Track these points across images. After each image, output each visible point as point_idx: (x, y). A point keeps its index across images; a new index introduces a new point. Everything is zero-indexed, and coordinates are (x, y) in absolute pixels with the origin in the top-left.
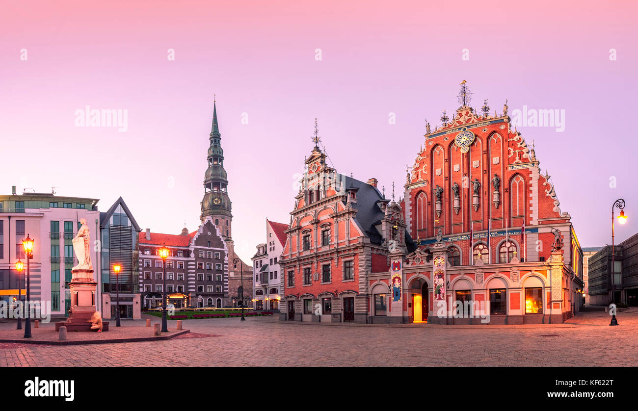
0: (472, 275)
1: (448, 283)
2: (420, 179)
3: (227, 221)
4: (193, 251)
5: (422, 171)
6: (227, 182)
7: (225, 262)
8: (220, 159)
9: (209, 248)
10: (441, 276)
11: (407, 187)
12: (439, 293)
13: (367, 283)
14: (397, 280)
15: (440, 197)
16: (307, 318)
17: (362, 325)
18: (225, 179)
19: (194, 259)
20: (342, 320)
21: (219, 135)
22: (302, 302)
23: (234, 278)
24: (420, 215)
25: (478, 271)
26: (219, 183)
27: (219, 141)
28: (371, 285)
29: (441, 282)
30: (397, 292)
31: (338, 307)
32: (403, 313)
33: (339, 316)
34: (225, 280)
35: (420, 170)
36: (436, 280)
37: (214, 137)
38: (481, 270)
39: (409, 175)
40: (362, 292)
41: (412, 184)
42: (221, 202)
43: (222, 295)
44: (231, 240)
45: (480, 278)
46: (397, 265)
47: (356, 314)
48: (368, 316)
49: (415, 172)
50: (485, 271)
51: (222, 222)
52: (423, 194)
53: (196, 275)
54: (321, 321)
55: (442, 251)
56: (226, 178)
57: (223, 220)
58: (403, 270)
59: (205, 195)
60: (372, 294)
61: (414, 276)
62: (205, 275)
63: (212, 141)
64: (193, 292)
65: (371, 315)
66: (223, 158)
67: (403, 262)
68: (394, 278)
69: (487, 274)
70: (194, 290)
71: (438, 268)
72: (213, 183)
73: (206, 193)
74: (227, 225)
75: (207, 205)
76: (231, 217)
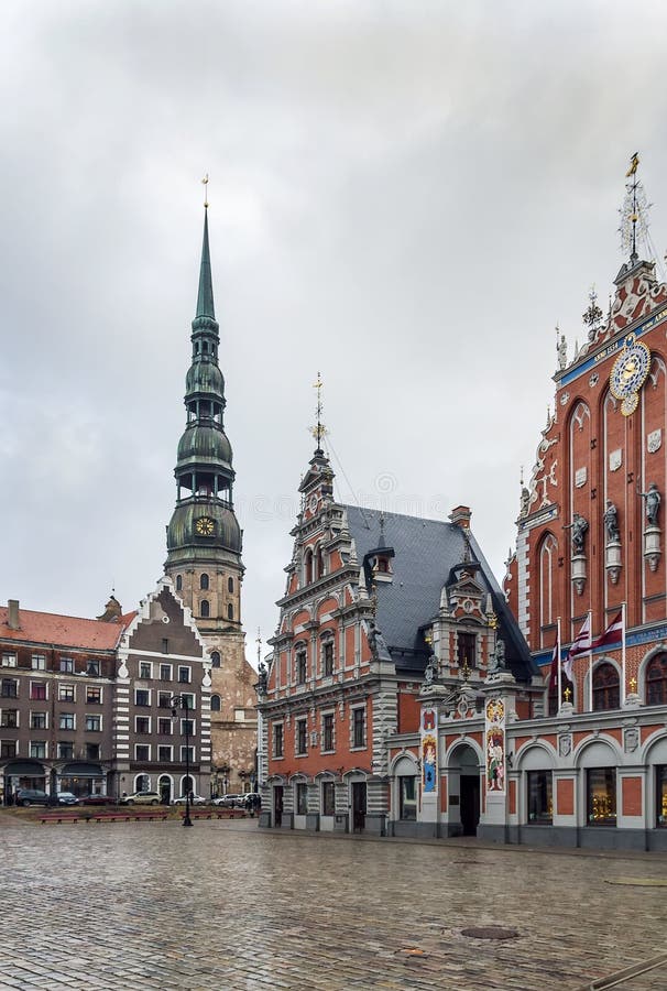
0: (550, 737)
1: (509, 757)
2: (546, 502)
3: (231, 579)
4: (124, 661)
5: (549, 479)
6: (232, 473)
7: (203, 690)
8: (215, 404)
9: (165, 656)
10: (497, 740)
11: (521, 523)
12: (496, 777)
13: (386, 754)
14: (430, 748)
15: (582, 545)
16: (301, 822)
17: (375, 839)
18: (227, 466)
19: (128, 682)
20: (350, 828)
21: (215, 328)
22: (294, 790)
23: (244, 726)
24: (546, 591)
25: (560, 728)
26: (213, 475)
27: (214, 348)
28: (392, 758)
29: (497, 753)
30: (429, 774)
31: (343, 801)
32: (439, 817)
33: (344, 819)
34: (203, 733)
35: (544, 479)
36: (491, 750)
37: (202, 335)
38: (566, 728)
39: (525, 492)
40: (377, 772)
41: (532, 516)
42: (215, 528)
43: (196, 769)
44: (239, 630)
45: (565, 744)
46: (429, 718)
47: (370, 816)
48: (387, 820)
49: (536, 482)
50: (575, 729)
51: (217, 583)
52: (550, 539)
53: (132, 719)
54: (321, 829)
55: (499, 689)
56: (230, 462)
57: (220, 578)
58: (439, 729)
59: (177, 508)
60: (394, 777)
61: (458, 741)
62: (154, 720)
63: (196, 346)
64: (123, 760)
65: (391, 819)
66: (224, 401)
67: (439, 714)
68: (426, 745)
69: (579, 735)
70: (127, 756)
71: (493, 724)
72: (197, 474)
73: (179, 501)
74: (231, 590)
75: (179, 536)
76: (241, 569)
